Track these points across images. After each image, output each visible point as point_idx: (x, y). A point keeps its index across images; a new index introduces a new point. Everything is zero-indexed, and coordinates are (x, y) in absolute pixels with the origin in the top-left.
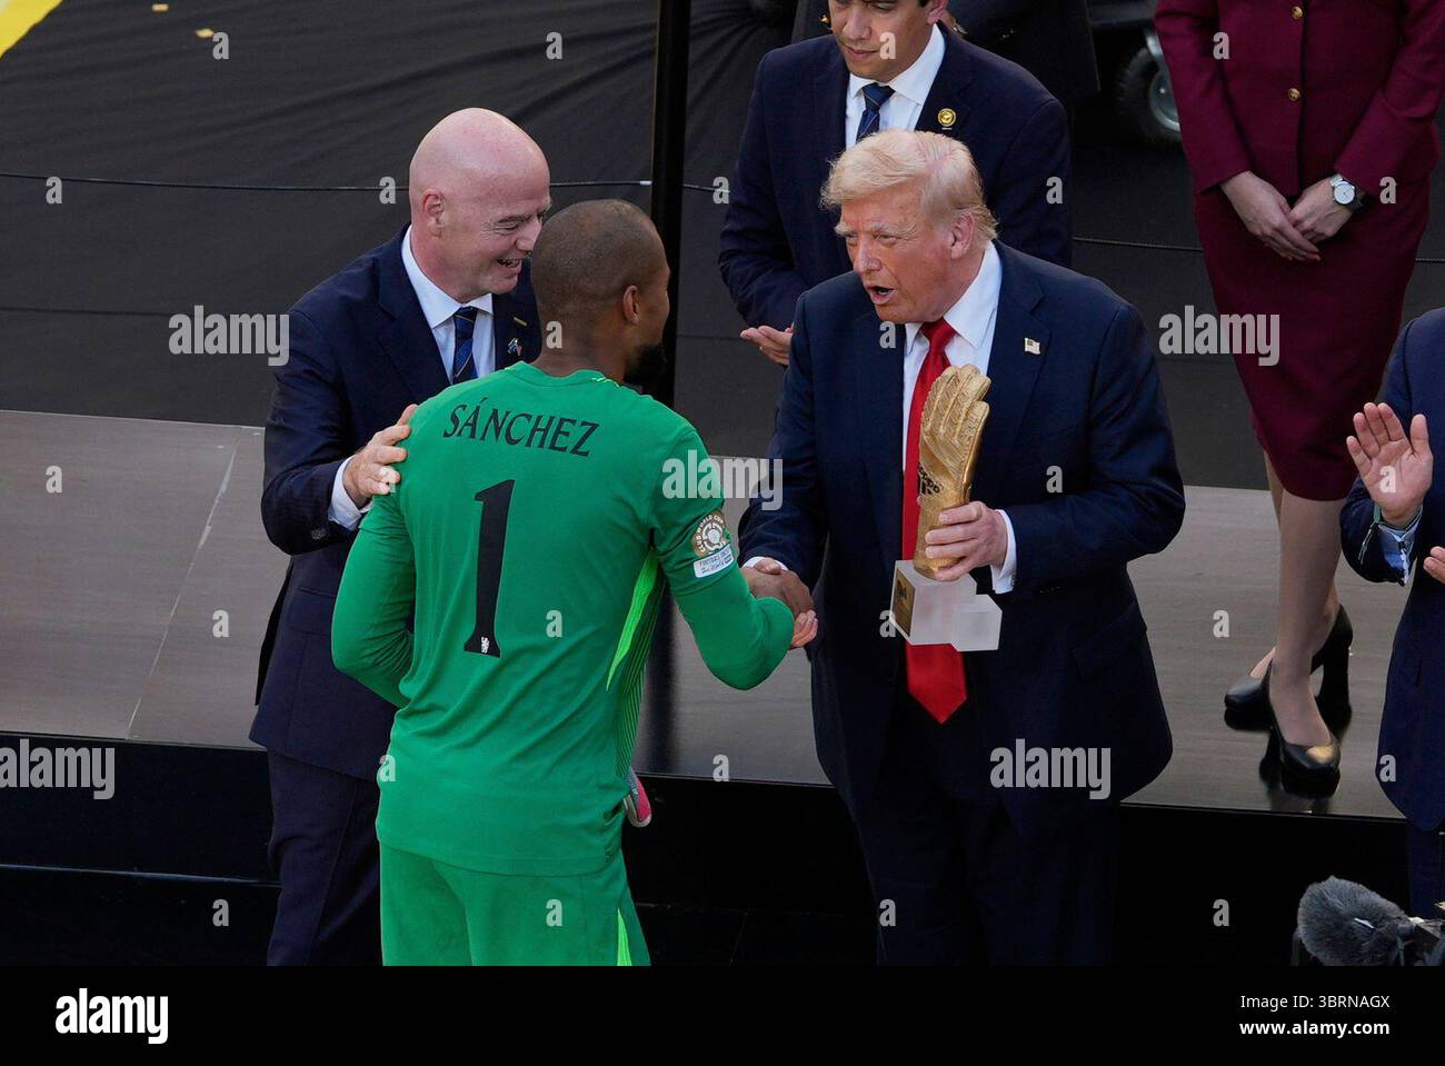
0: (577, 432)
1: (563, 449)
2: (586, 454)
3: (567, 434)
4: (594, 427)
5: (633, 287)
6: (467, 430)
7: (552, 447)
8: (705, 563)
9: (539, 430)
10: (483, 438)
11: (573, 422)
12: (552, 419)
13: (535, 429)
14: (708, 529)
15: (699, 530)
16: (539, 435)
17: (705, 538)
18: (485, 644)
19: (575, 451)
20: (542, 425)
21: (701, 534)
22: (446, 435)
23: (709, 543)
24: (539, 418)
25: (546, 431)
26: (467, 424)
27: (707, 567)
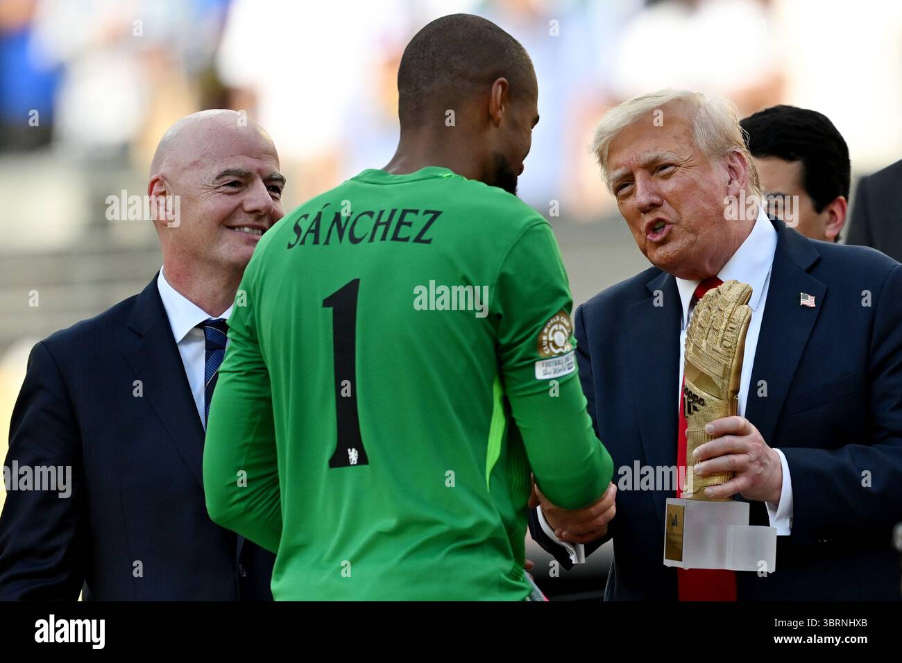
0: (419, 221)
1: (406, 240)
2: (428, 242)
3: (409, 224)
4: (437, 214)
5: (502, 79)
6: (311, 237)
7: (395, 238)
8: (548, 365)
9: (383, 224)
10: (327, 243)
11: (416, 212)
12: (394, 211)
13: (378, 224)
14: (555, 331)
15: (546, 331)
16: (381, 229)
17: (551, 339)
18: (353, 455)
19: (418, 240)
20: (384, 219)
21: (547, 334)
22: (290, 246)
23: (556, 346)
24: (382, 212)
25: (388, 224)
26: (309, 231)
27: (550, 369)
